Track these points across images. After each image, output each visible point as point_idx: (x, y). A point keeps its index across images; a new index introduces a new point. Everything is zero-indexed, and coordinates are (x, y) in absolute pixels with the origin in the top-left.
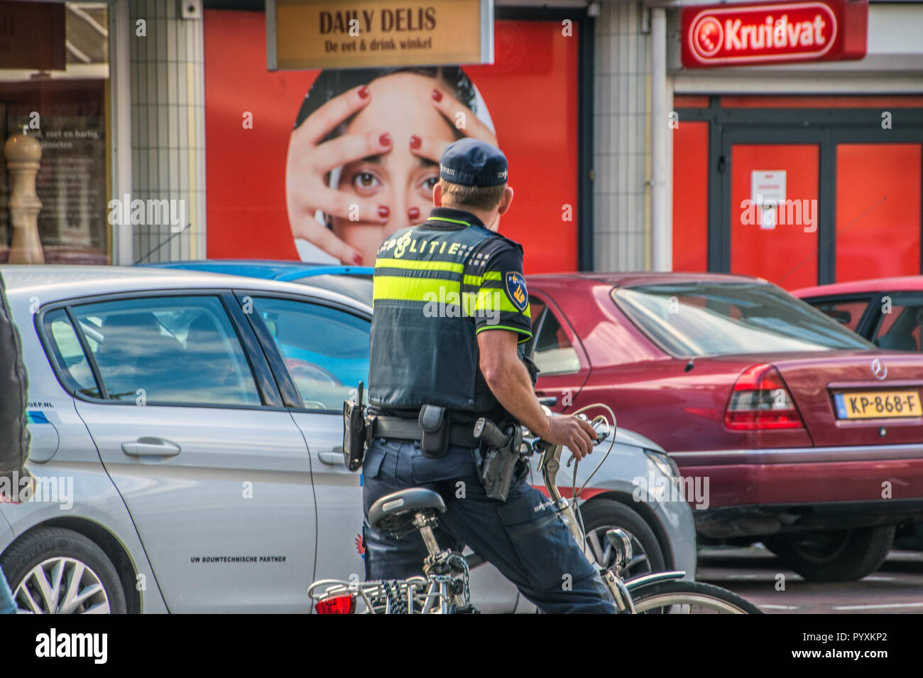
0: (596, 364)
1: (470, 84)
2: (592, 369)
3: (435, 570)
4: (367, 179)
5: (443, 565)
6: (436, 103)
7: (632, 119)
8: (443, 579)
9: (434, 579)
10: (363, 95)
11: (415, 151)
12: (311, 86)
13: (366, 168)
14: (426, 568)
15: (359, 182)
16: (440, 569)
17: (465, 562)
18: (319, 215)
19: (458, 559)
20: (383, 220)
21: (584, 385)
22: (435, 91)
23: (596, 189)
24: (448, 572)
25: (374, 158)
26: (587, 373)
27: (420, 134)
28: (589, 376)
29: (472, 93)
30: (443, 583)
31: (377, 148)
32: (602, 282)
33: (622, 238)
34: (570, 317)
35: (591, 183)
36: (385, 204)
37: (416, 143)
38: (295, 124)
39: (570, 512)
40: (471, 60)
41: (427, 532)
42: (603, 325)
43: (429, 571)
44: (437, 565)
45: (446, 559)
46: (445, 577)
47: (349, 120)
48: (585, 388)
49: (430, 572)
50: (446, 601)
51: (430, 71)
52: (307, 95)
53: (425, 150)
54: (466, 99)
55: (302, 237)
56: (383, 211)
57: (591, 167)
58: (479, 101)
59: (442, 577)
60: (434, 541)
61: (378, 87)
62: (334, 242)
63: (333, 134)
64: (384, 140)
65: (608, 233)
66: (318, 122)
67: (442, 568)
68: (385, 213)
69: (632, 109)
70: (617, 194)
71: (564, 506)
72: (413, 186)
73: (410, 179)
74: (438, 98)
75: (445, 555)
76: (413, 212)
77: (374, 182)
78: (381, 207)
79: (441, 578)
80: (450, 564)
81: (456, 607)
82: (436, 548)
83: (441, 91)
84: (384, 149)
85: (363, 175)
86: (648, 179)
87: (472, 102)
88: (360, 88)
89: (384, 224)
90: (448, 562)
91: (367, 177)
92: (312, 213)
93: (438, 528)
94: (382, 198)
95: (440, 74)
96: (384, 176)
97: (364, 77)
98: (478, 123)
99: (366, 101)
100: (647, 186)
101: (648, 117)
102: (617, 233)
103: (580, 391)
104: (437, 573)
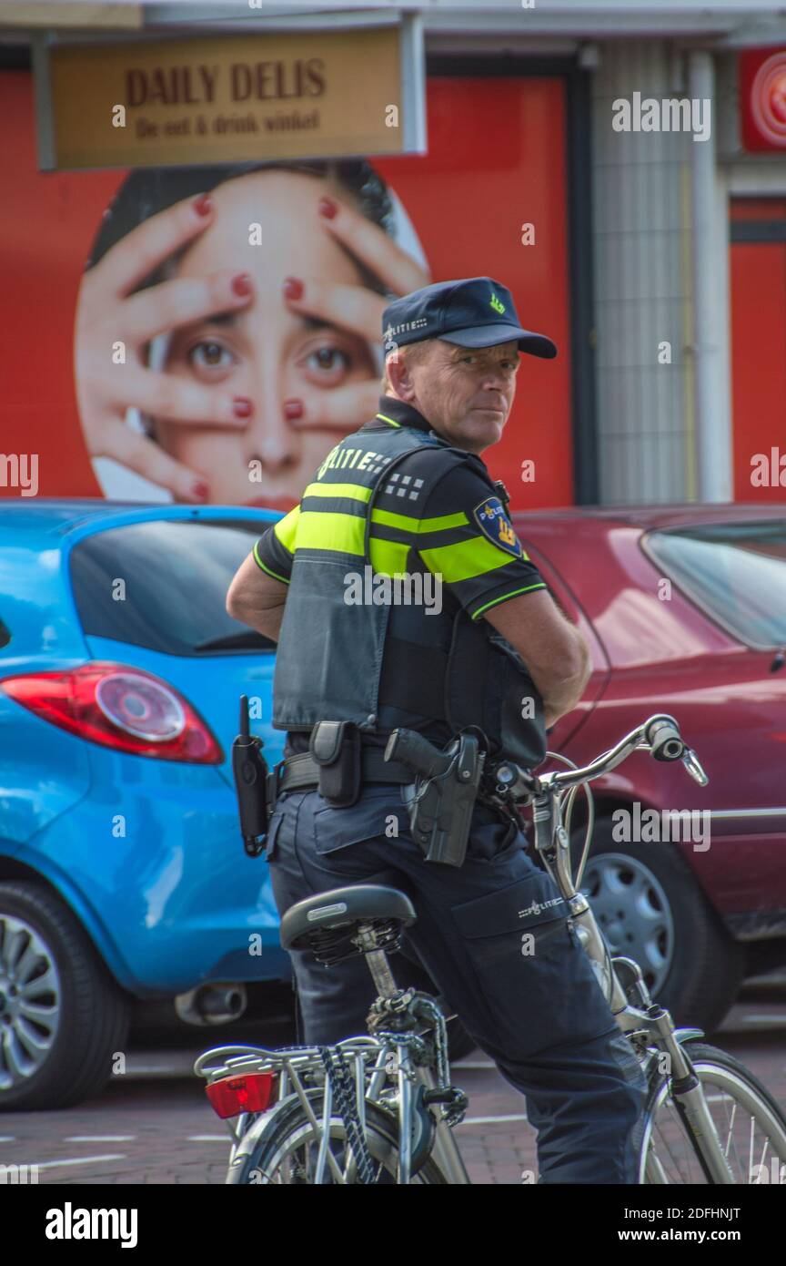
0: (619, 663)
1: (384, 190)
2: (613, 671)
3: (388, 1024)
4: (213, 354)
5: (403, 1014)
6: (327, 222)
7: (659, 243)
8: (404, 1040)
9: (388, 1038)
10: (203, 210)
11: (296, 304)
12: (113, 197)
13: (212, 335)
14: (373, 1019)
15: (199, 359)
16: (398, 1023)
17: (437, 1011)
18: (133, 419)
19: (427, 1004)
20: (242, 422)
21: (600, 698)
22: (325, 200)
23: (602, 361)
24: (410, 1028)
25: (224, 318)
26: (603, 678)
27: (301, 274)
28: (607, 683)
29: (385, 203)
30: (403, 1047)
31: (228, 299)
32: (625, 523)
33: (647, 444)
34: (573, 584)
35: (591, 352)
36: (243, 393)
37: (295, 290)
38: (88, 262)
39: (589, 921)
40: (385, 148)
41: (378, 958)
42: (631, 595)
43: (379, 1023)
44: (392, 1015)
45: (408, 1005)
46: (407, 1036)
47: (181, 252)
48: (602, 704)
49: (380, 1027)
50: (410, 1079)
51: (315, 168)
52: (107, 212)
53: (310, 301)
54: (377, 214)
55: (104, 454)
56: (242, 406)
57: (591, 323)
58: (399, 217)
59: (401, 1035)
60: (388, 974)
61: (226, 197)
62: (160, 463)
63: (154, 277)
64: (241, 287)
65: (623, 437)
66: (127, 259)
67: (402, 1022)
68: (246, 411)
69: (659, 224)
70: (637, 369)
71: (579, 908)
72: (291, 363)
73: (287, 350)
74: (330, 212)
75: (407, 998)
76: (293, 407)
77: (226, 359)
78: (238, 400)
79: (398, 1039)
80: (414, 1012)
81: (426, 1089)
82: (392, 985)
83: (334, 200)
84: (239, 301)
85: (206, 347)
86: (688, 342)
87: (387, 218)
88: (195, 198)
89: (242, 431)
90: (411, 1010)
91: (212, 348)
92: (121, 411)
93: (398, 954)
94: (240, 383)
95: (332, 173)
96: (241, 349)
97: (202, 180)
98: (400, 254)
99: (206, 220)
100: (688, 354)
101: (685, 237)
102: (638, 435)
103: (593, 709)
104: (393, 1030)
